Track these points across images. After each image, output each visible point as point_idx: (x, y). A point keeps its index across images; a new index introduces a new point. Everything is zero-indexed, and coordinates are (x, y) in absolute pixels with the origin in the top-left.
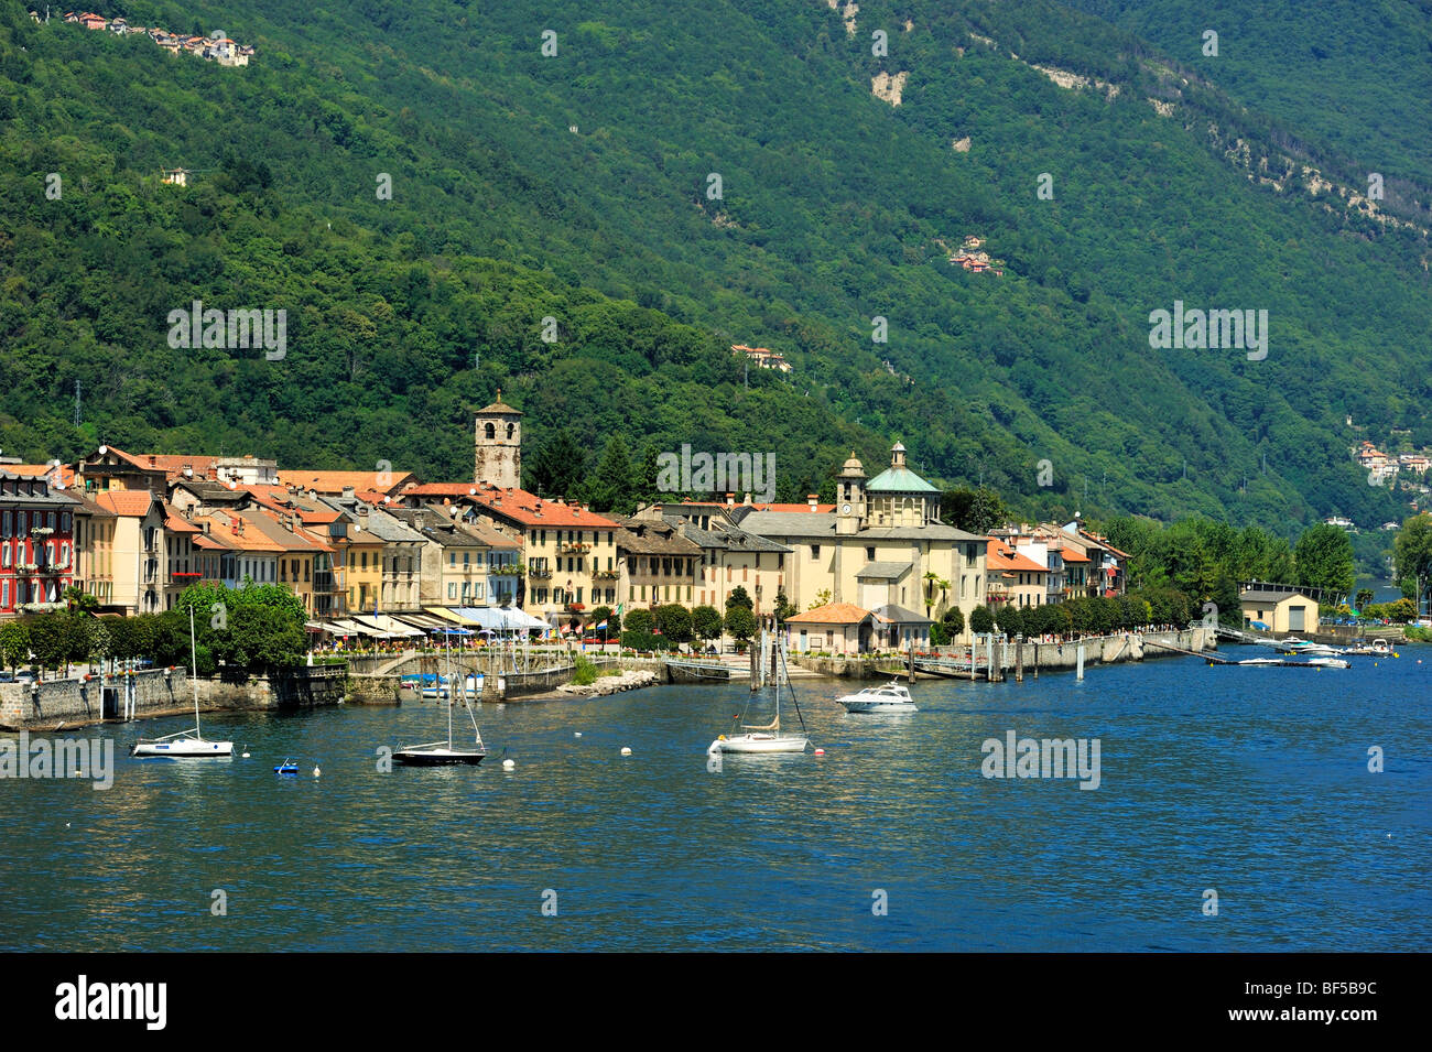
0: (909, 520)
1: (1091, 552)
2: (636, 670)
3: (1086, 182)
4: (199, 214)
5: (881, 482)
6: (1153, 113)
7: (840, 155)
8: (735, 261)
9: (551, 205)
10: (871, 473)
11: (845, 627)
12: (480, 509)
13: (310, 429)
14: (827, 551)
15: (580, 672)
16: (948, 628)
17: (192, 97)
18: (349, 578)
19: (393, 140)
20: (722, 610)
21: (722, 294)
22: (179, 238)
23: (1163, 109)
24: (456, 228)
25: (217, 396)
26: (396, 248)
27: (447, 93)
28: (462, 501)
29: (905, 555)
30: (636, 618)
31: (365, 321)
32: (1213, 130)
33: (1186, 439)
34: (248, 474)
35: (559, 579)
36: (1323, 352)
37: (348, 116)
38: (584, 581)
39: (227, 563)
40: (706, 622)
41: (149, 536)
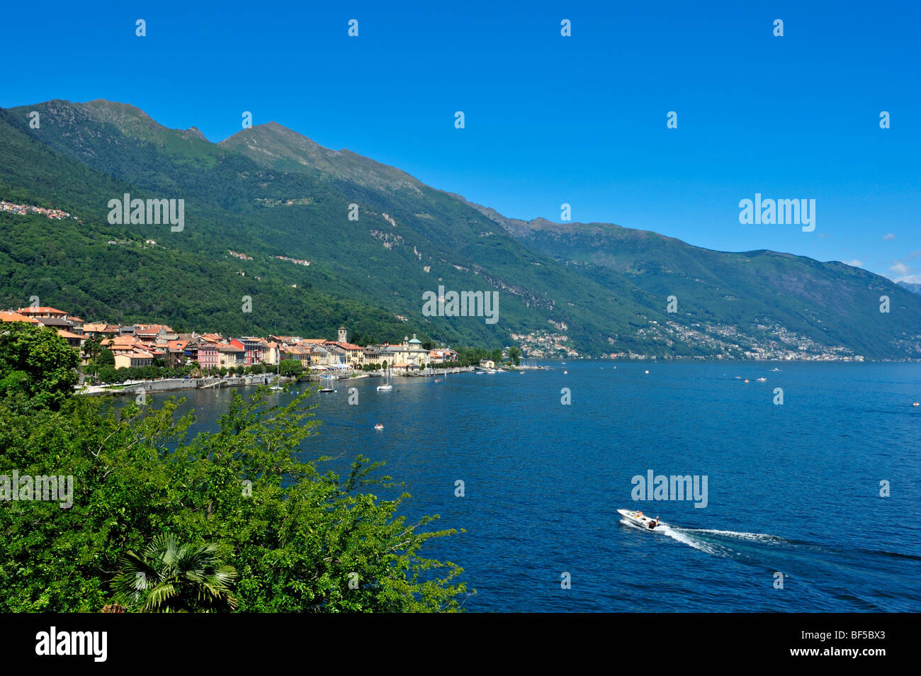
0: (416, 348)
1: (451, 354)
2: (365, 375)
3: (462, 286)
4: (298, 292)
5: (411, 341)
6: (474, 274)
7: (418, 281)
8: (398, 300)
9: (364, 291)
10: (410, 339)
11: (403, 367)
12: (338, 346)
13: (317, 332)
14: (402, 353)
15: (354, 375)
16: (423, 367)
17: (298, 271)
18: (313, 358)
19: (335, 279)
20: (381, 364)
21: (395, 307)
22: (294, 297)
23: (476, 273)
24: (346, 294)
25: (301, 325)
26: (334, 298)
27: (346, 270)
28: (335, 345)
29: (415, 354)
30: (365, 365)
31: (328, 312)
32: (485, 277)
33: (480, 333)
34: (297, 340)
35: (352, 359)
36: (505, 317)
37: (327, 274)
38: (357, 359)
39: (291, 355)
40: (378, 366)
41: (276, 351)
